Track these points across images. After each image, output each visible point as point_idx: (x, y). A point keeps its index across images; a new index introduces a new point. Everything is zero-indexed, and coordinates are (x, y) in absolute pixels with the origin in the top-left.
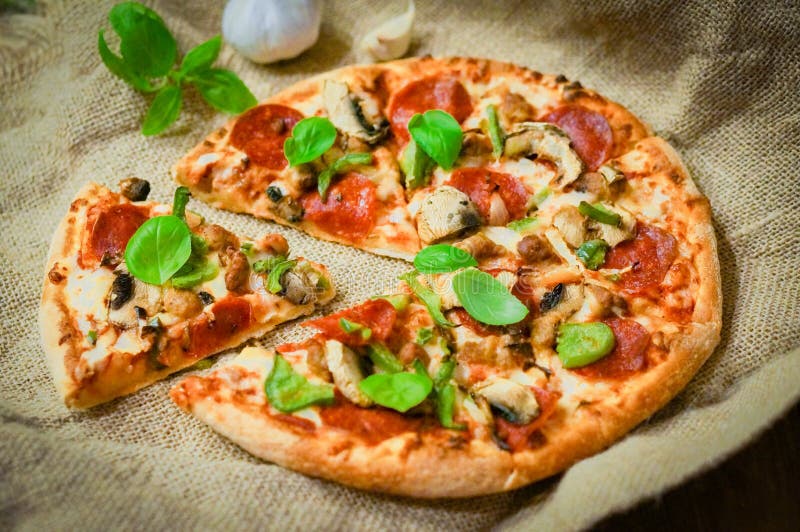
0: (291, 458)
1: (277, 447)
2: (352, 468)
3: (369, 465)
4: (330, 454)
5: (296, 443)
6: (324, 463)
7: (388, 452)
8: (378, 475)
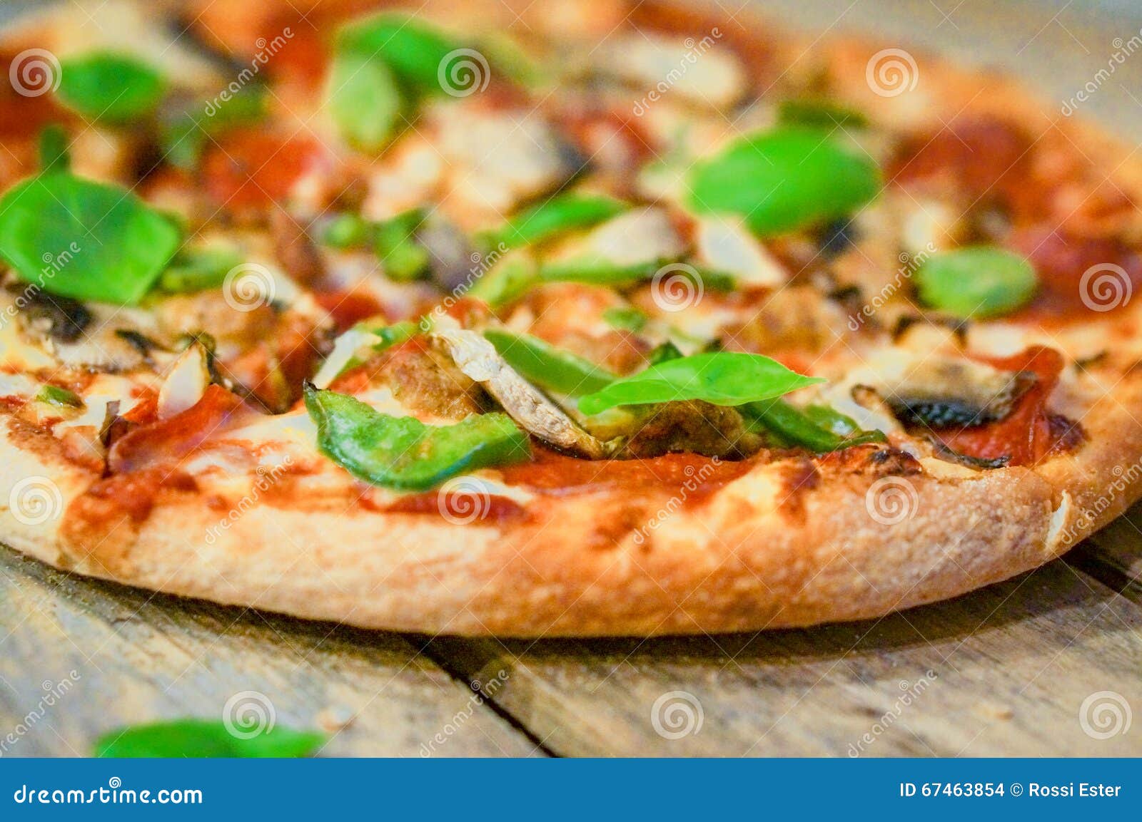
0: (489, 588)
1: (437, 569)
2: (670, 569)
3: (713, 546)
4: (598, 549)
5: (492, 544)
6: (588, 577)
7: (745, 510)
8: (747, 567)
